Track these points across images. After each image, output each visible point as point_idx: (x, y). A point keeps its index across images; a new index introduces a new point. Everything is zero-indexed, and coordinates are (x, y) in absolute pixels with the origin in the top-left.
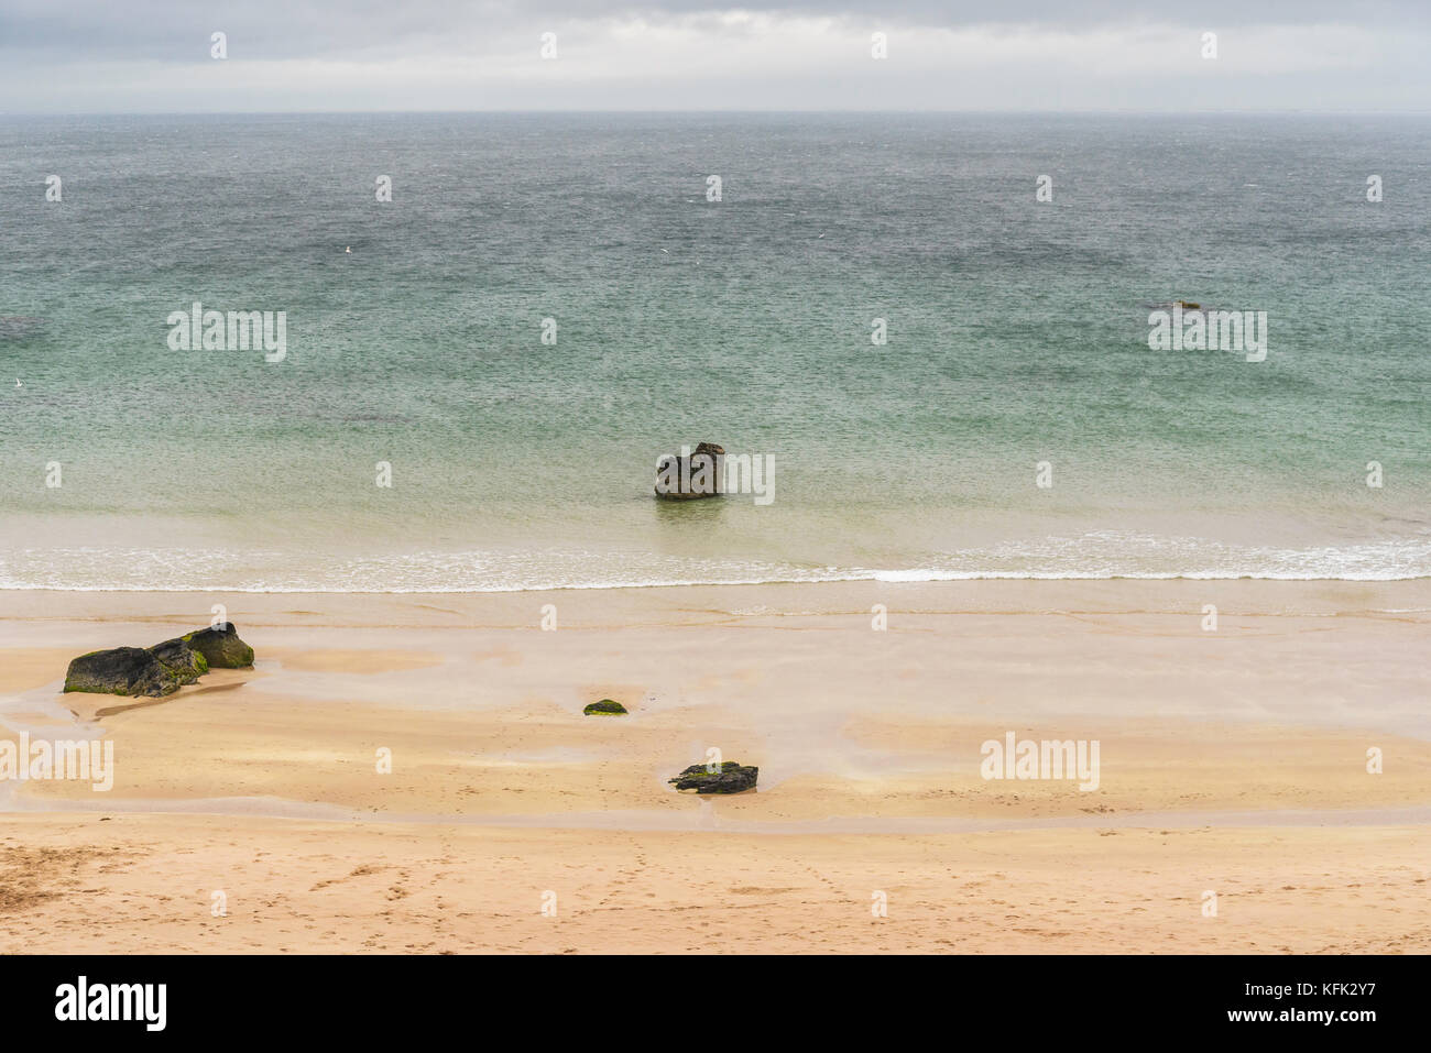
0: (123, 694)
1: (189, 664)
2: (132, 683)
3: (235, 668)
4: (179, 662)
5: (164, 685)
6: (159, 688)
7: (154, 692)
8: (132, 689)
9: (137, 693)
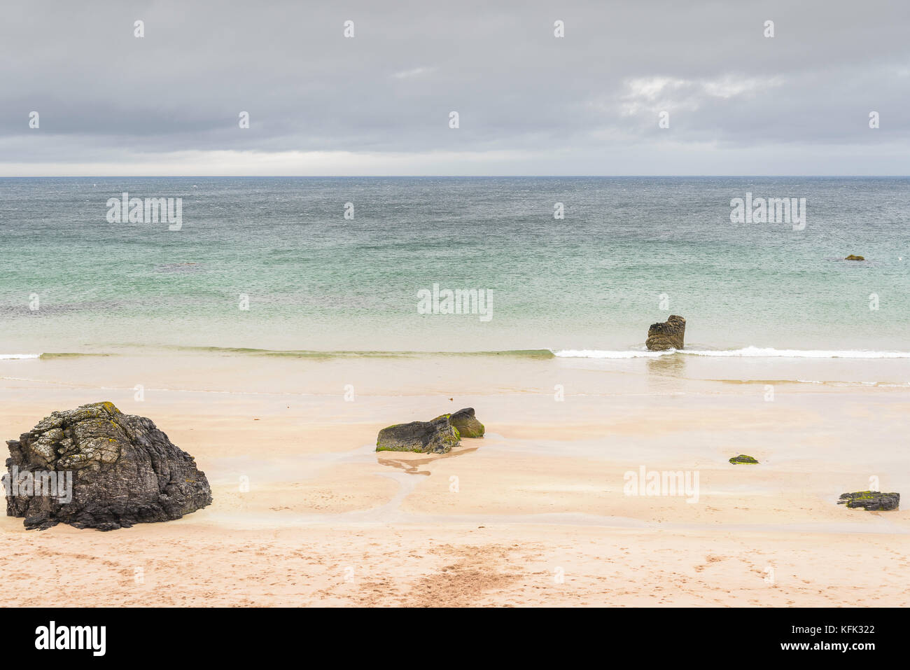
0: (420, 452)
1: (451, 434)
2: (425, 444)
3: (474, 437)
4: (446, 432)
5: (445, 446)
6: (442, 448)
7: (439, 450)
8: (425, 448)
9: (429, 451)
